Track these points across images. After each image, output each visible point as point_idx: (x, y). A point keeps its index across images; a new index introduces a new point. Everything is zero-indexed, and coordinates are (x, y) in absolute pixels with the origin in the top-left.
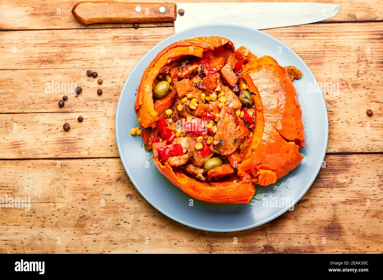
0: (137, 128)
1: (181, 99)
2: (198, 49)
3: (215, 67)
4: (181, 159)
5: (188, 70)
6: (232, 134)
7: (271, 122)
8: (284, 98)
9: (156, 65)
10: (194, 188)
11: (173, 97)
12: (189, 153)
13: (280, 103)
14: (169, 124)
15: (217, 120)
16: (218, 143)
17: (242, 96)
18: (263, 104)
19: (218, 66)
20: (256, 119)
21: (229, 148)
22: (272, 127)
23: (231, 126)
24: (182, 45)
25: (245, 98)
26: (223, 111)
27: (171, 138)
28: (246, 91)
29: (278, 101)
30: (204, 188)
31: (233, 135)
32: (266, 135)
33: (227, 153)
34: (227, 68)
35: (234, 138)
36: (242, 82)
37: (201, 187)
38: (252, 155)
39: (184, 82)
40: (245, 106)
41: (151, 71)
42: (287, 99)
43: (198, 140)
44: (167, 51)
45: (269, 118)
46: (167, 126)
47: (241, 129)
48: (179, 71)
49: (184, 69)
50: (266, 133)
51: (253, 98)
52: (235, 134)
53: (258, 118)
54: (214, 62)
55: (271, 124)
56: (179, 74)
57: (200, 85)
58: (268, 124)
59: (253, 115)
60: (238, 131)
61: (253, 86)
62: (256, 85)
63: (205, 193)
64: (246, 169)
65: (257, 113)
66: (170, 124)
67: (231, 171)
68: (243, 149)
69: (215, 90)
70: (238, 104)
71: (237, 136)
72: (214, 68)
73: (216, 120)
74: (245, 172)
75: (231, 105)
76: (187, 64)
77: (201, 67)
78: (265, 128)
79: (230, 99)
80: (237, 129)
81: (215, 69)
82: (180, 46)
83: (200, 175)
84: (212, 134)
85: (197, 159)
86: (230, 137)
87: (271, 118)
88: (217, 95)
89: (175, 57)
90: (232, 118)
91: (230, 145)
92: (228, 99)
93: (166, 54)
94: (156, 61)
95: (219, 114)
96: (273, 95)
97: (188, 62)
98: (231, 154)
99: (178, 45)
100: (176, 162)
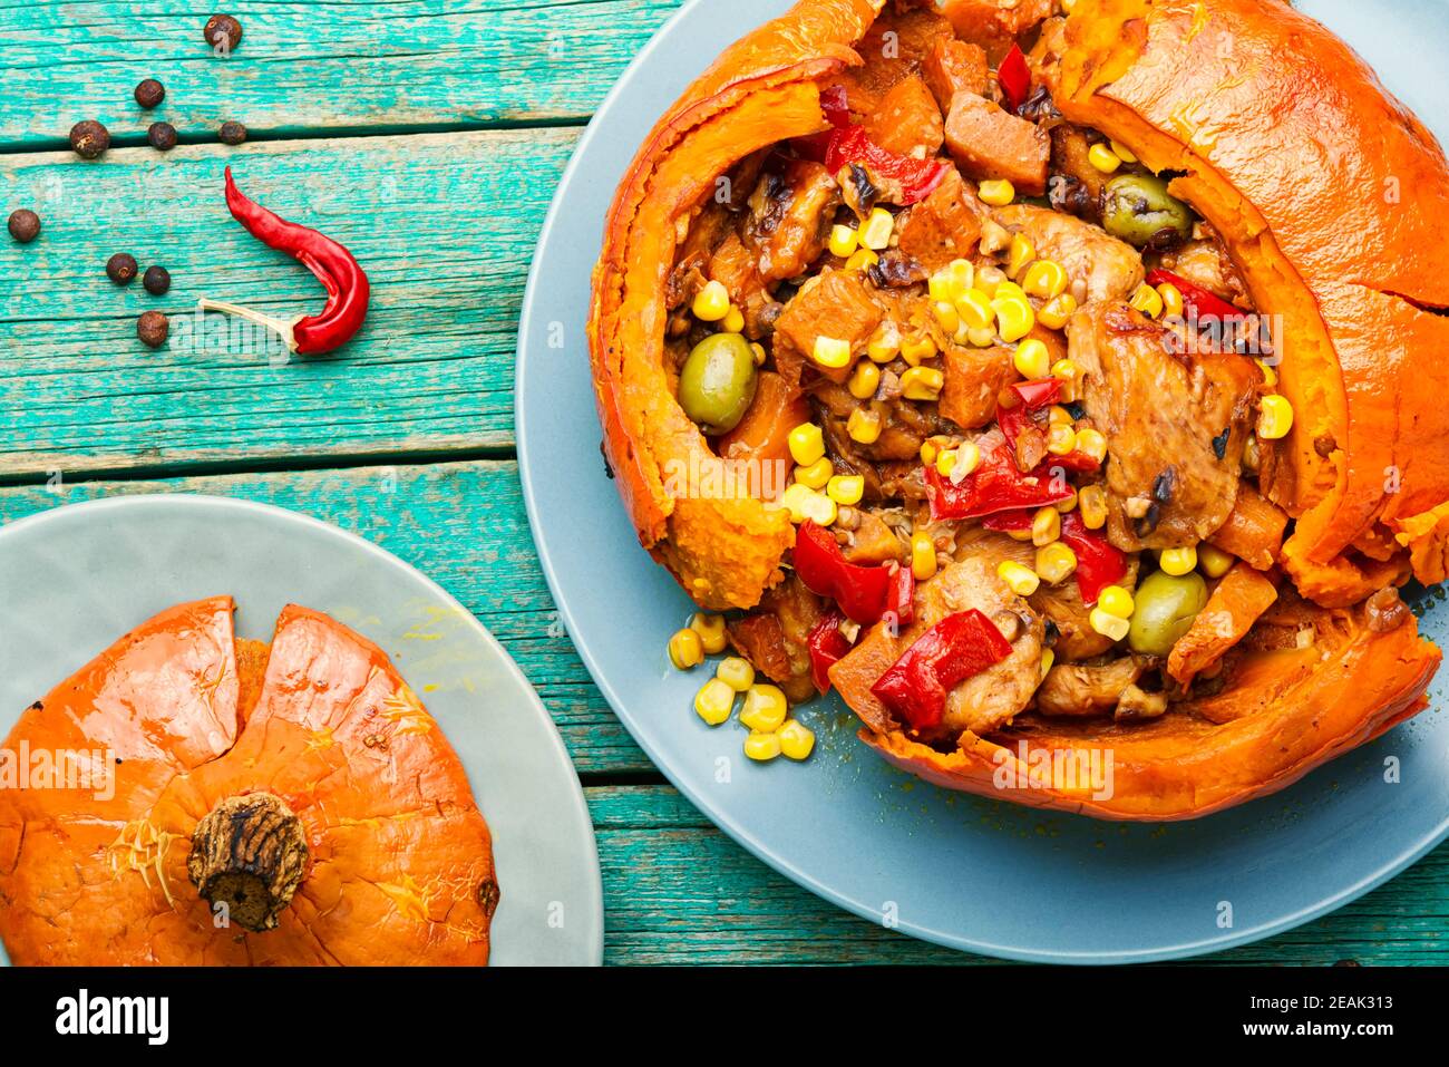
0: (697, 624)
1: (845, 386)
2: (788, 97)
3: (919, 141)
4: (1012, 679)
5: (795, 223)
6: (1187, 424)
7: (1344, 268)
8: (1337, 119)
9: (630, 280)
10: (1150, 782)
11: (799, 391)
12: (1031, 628)
13: (1333, 155)
14: (850, 534)
15: (1076, 388)
16: (1147, 503)
17: (1120, 213)
18: (1257, 201)
19: (929, 128)
20: (1248, 288)
21: (1211, 497)
22: (1356, 288)
23: (1166, 387)
24: (704, 117)
25: (1138, 212)
26: (1077, 335)
27: (904, 598)
28: (1123, 180)
29: (1320, 146)
30: (1201, 757)
31: (1194, 427)
32: (1349, 341)
33: (1210, 524)
34: (967, 109)
35: (1207, 436)
36: (1075, 145)
37: (1181, 762)
38: (1333, 470)
39: (828, 299)
40: (1157, 252)
41: (623, 322)
42: (1352, 120)
43: (1041, 534)
44: (647, 184)
45: (1318, 255)
46: (845, 545)
47: (1212, 376)
48: (757, 253)
49: (772, 225)
50: (1345, 333)
51: (1178, 196)
52: (1203, 413)
53: (1264, 277)
54: (898, 120)
55: (1349, 277)
56: (766, 264)
57: (900, 270)
58: (1335, 284)
59: (1226, 278)
60: (1208, 394)
61: (1160, 140)
62: (1168, 126)
63: (1216, 781)
64: (1333, 552)
65: (1245, 255)
66: (855, 531)
67: (1266, 595)
68: (1266, 461)
69: (984, 250)
70: (1122, 260)
71: (1216, 420)
72: (912, 146)
73: (1072, 396)
74: (1330, 563)
75: (1100, 286)
76: (774, 196)
77: (854, 179)
78: (1328, 313)
79: (1075, 257)
80: (1197, 389)
81: (919, 153)
82: (695, 128)
83: (1132, 696)
84: (1091, 474)
85: (1076, 629)
86: (1185, 443)
87: (1332, 250)
88: (1002, 267)
89: (699, 191)
90: (1151, 345)
91: (1205, 482)
92: (1067, 262)
93: (650, 205)
94: (621, 264)
95: (1066, 356)
96: (1280, 131)
97: (773, 182)
98: (1230, 519)
99: (685, 129)
100: (995, 701)
